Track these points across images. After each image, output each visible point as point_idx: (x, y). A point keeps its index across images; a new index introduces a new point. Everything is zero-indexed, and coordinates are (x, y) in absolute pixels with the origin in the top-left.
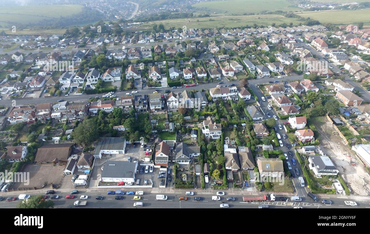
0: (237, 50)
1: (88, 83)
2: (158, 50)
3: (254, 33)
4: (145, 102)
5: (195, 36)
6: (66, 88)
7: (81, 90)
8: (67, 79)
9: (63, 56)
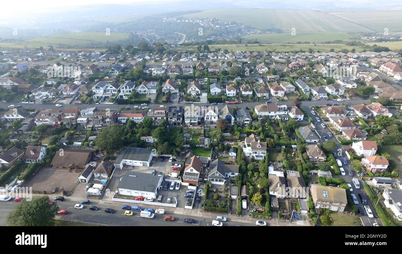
0: (289, 72)
1: (121, 94)
2: (200, 67)
3: (309, 57)
4: (179, 114)
5: (242, 57)
6: (98, 97)
7: (113, 100)
8: (101, 88)
9: (101, 68)
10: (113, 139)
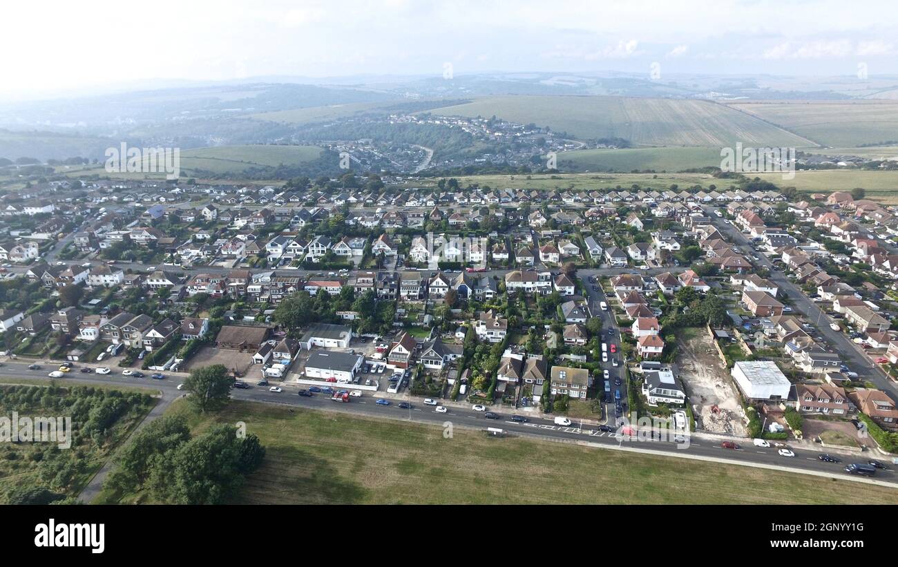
0: (581, 225)
1: (309, 255)
2: (435, 216)
3: (627, 199)
4: (393, 283)
5: (510, 200)
6: (274, 259)
7: (296, 264)
8: (279, 245)
9: (277, 216)
10: (300, 310)
